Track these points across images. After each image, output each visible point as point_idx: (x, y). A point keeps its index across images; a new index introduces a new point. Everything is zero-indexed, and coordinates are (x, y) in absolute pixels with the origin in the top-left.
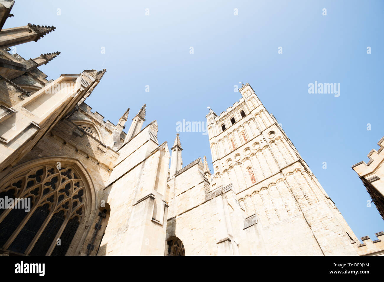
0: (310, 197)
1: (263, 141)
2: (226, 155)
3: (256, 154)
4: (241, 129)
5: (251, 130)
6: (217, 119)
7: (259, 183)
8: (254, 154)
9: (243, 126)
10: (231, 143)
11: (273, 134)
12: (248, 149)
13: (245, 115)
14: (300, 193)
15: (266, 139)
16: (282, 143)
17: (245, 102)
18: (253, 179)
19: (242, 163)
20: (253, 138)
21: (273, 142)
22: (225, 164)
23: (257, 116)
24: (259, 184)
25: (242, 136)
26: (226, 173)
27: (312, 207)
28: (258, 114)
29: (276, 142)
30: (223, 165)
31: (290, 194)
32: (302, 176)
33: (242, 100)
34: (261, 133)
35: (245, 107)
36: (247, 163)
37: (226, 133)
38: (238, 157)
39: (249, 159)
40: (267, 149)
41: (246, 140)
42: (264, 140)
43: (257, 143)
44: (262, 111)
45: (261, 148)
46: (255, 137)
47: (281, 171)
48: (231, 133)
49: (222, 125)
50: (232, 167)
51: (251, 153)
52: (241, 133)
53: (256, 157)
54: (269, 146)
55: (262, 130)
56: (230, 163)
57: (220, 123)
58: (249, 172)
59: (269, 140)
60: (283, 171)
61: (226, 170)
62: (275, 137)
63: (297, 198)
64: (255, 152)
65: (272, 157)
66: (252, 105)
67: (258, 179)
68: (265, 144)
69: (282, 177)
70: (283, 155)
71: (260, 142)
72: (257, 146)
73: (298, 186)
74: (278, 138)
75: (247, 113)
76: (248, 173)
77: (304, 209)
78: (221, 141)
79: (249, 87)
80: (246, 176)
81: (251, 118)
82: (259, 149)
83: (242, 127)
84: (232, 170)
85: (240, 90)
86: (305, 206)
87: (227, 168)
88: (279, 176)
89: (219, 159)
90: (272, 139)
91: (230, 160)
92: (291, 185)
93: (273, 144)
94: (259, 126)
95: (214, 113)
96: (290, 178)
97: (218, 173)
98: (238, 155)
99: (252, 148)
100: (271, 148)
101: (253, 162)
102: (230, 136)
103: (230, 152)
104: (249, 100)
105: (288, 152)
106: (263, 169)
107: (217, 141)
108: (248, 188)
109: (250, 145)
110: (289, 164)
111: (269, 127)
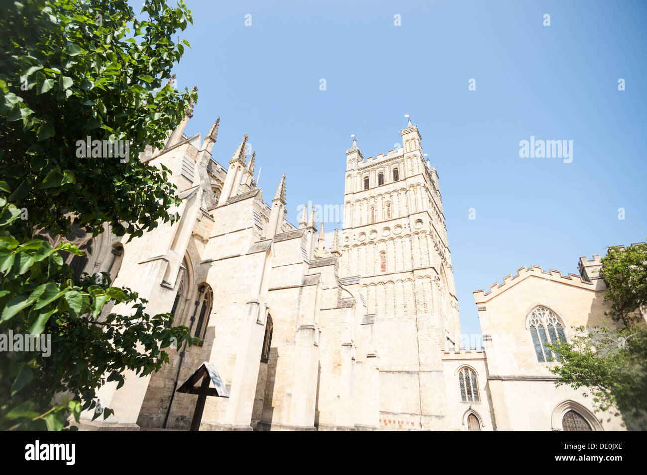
0: (428, 306)
1: (407, 226)
2: (361, 225)
3: (395, 240)
4: (387, 197)
5: (400, 205)
6: (362, 165)
7: (388, 274)
8: (392, 239)
9: (392, 194)
10: (370, 211)
11: (420, 223)
12: (387, 229)
13: (398, 179)
14: (421, 300)
15: (411, 227)
16: (425, 239)
17: (403, 156)
18: (383, 267)
19: (377, 244)
20: (398, 217)
21: (417, 233)
22: (357, 237)
23: (412, 188)
24: (387, 276)
25: (386, 208)
26: (356, 248)
27: (427, 315)
28: (413, 186)
29: (420, 235)
30: (355, 237)
31: (413, 296)
32: (430, 284)
33: (400, 152)
34: (409, 216)
35: (401, 166)
36: (381, 246)
37: (367, 194)
38: (374, 235)
39: (385, 242)
40: (408, 239)
41: (389, 215)
42: (409, 225)
43: (399, 226)
44: (419, 184)
45: (402, 235)
46: (400, 217)
47: (413, 271)
48: (373, 197)
49: (365, 178)
50: (364, 244)
51: (389, 237)
52: (386, 204)
53: (394, 243)
54: (412, 236)
55: (410, 213)
56: (363, 237)
57: (364, 174)
58: (382, 257)
59: (413, 230)
60: (414, 271)
61: (356, 245)
62: (421, 229)
63: (417, 303)
64: (394, 236)
65: (410, 251)
66: (410, 168)
67: (389, 269)
68: (407, 231)
69: (412, 277)
70: (421, 254)
71: (403, 226)
72: (399, 230)
73: (422, 292)
74: (424, 232)
75: (401, 176)
76: (379, 258)
77: (420, 314)
78: (359, 202)
79: (415, 135)
80: (377, 261)
81: (404, 188)
82: (399, 235)
83: (389, 195)
84: (363, 247)
85: (403, 132)
86: (420, 312)
87: (359, 243)
88: (409, 275)
89: (352, 228)
90: (418, 230)
91: (363, 233)
92: (417, 289)
93: (416, 236)
94: (409, 205)
95: (359, 153)
96: (419, 282)
97: (346, 246)
98: (375, 231)
99: (392, 229)
100: (413, 240)
101: (389, 247)
102: (372, 201)
103: (366, 224)
104: (409, 158)
105: (427, 253)
106: (396, 261)
107: (355, 200)
108: (376, 276)
109: (391, 225)
110: (423, 266)
111: (419, 213)
